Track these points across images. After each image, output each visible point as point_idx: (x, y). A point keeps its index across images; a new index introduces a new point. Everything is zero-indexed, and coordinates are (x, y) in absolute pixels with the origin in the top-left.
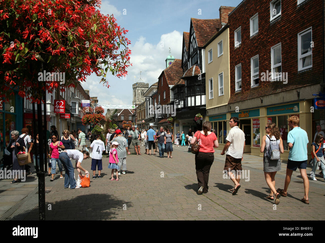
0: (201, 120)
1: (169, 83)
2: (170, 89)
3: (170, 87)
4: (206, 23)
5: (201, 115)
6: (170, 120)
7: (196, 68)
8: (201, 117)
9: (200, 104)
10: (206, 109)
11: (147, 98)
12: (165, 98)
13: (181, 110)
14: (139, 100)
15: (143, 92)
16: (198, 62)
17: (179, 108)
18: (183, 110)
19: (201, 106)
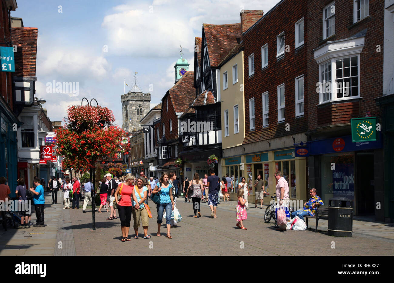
0: (215, 163)
1: (177, 109)
2: (177, 119)
3: (177, 116)
4: (223, 30)
5: (216, 157)
6: (178, 163)
7: (208, 94)
8: (215, 160)
9: (214, 142)
10: (223, 149)
11: (146, 128)
12: (171, 130)
13: (192, 149)
14: (132, 123)
15: (140, 108)
16: (211, 85)
17: (189, 145)
18: (195, 149)
19: (216, 144)
